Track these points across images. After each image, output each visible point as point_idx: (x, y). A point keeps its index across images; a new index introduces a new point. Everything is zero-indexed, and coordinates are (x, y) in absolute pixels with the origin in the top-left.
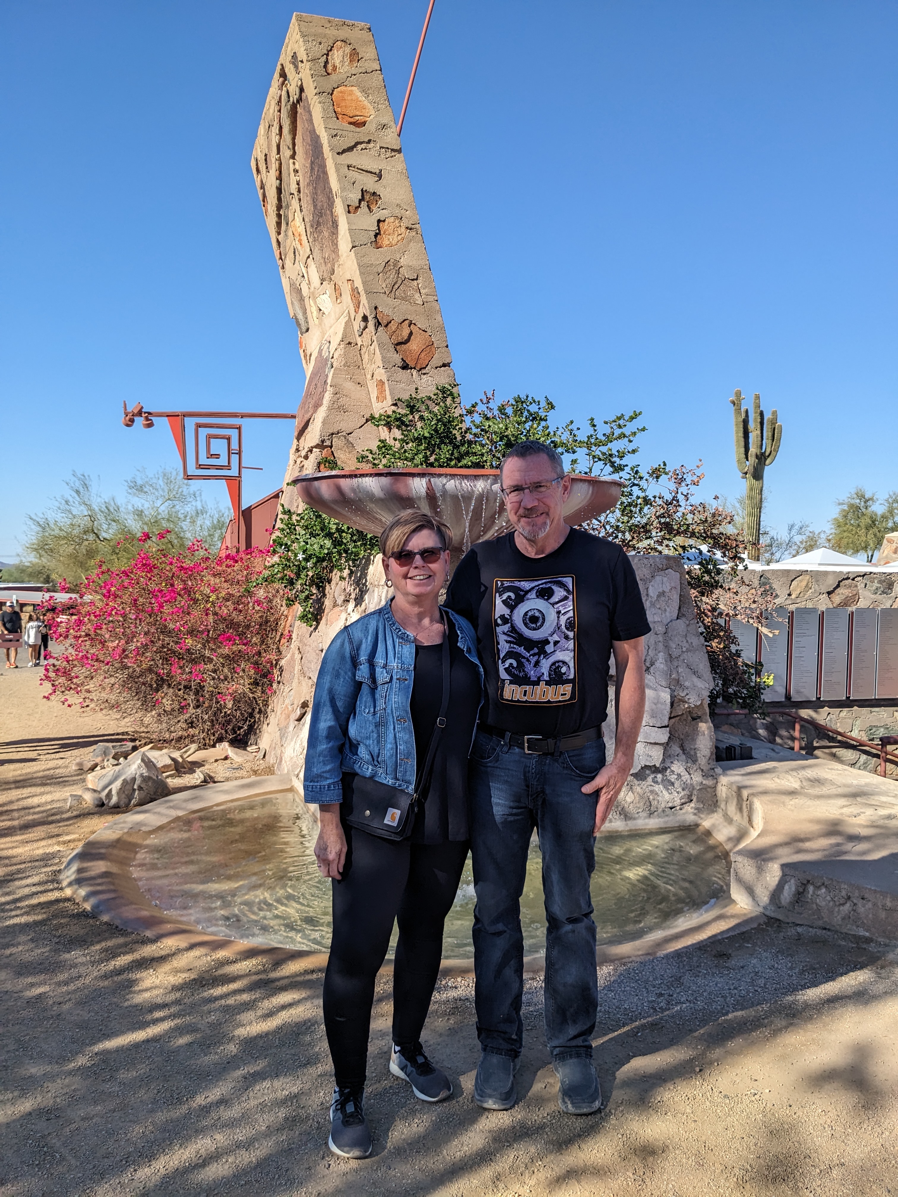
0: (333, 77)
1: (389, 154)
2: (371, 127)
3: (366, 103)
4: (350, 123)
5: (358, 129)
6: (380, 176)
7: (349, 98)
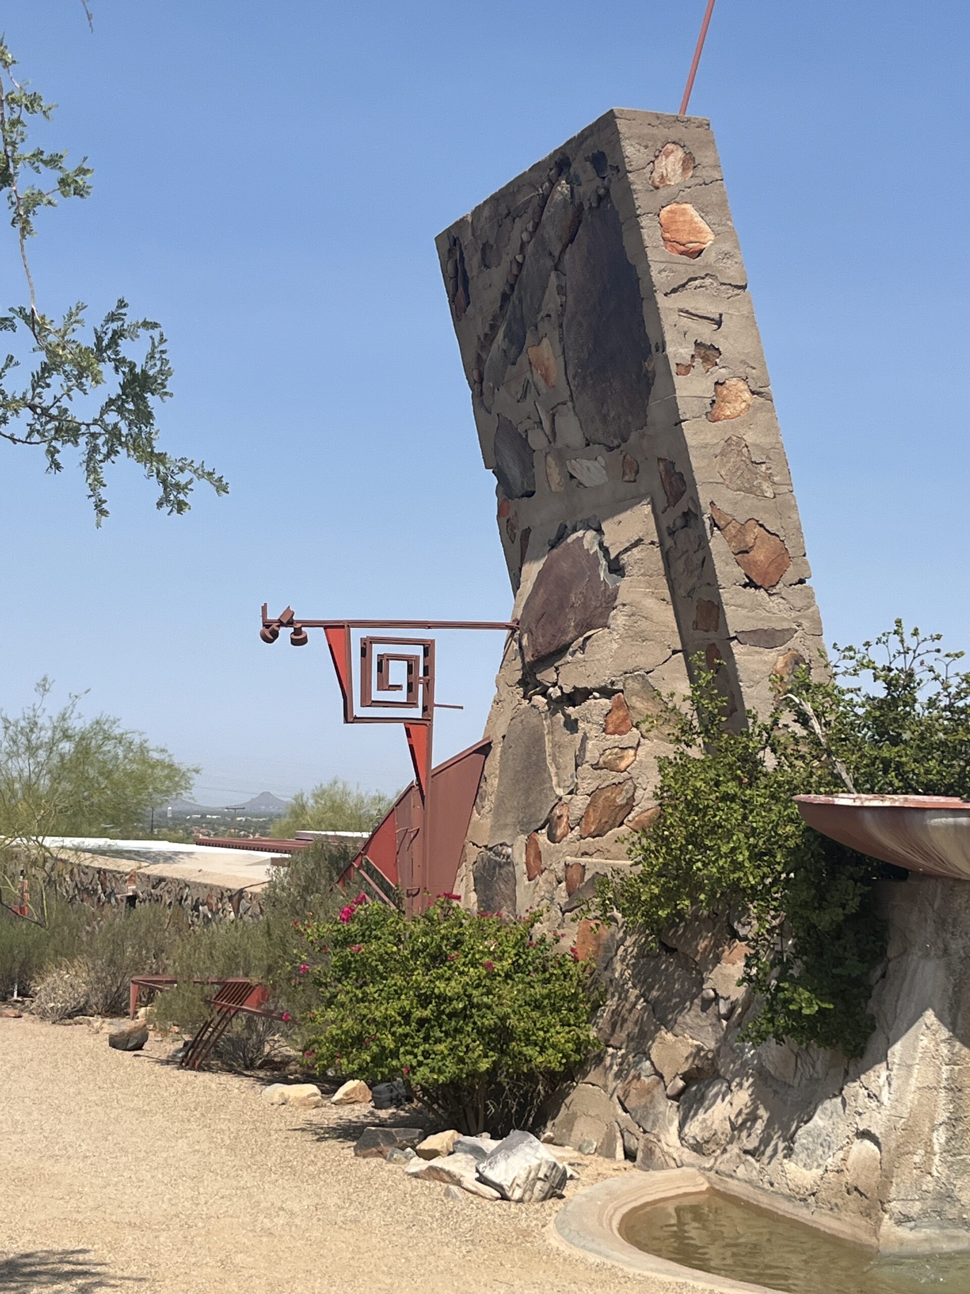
0: (663, 192)
1: (731, 292)
2: (709, 257)
3: (703, 225)
4: (682, 253)
5: (692, 261)
6: (719, 323)
7: (681, 219)
